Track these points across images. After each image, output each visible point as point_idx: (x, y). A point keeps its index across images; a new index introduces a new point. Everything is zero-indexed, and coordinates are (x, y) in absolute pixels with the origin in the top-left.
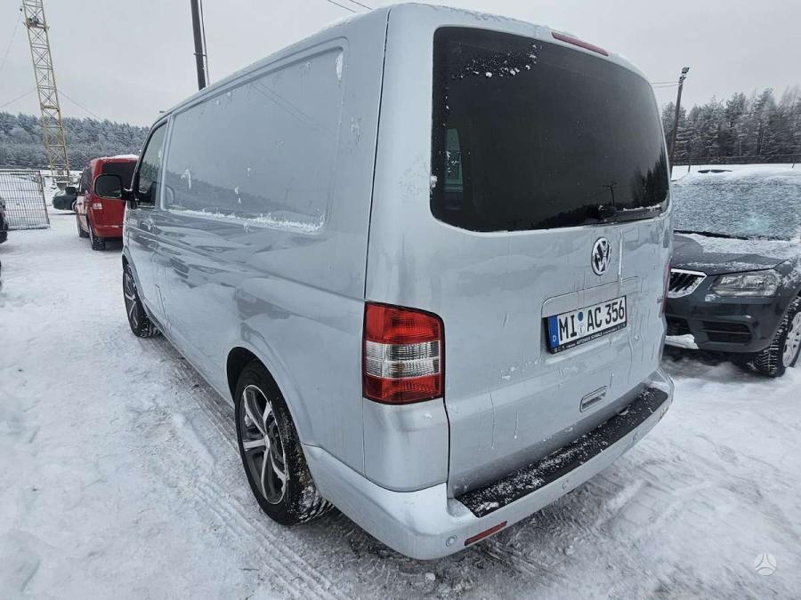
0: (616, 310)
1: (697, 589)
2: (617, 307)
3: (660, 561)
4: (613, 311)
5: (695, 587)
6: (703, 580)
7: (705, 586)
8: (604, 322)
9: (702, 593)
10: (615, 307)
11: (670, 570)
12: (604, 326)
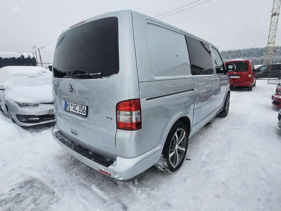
0: (82, 109)
1: (50, 202)
2: (83, 108)
3: (64, 194)
4: (81, 109)
5: (51, 202)
6: (52, 205)
7: (50, 205)
8: (78, 111)
9: (48, 203)
10: (82, 108)
11: (59, 196)
12: (77, 112)
